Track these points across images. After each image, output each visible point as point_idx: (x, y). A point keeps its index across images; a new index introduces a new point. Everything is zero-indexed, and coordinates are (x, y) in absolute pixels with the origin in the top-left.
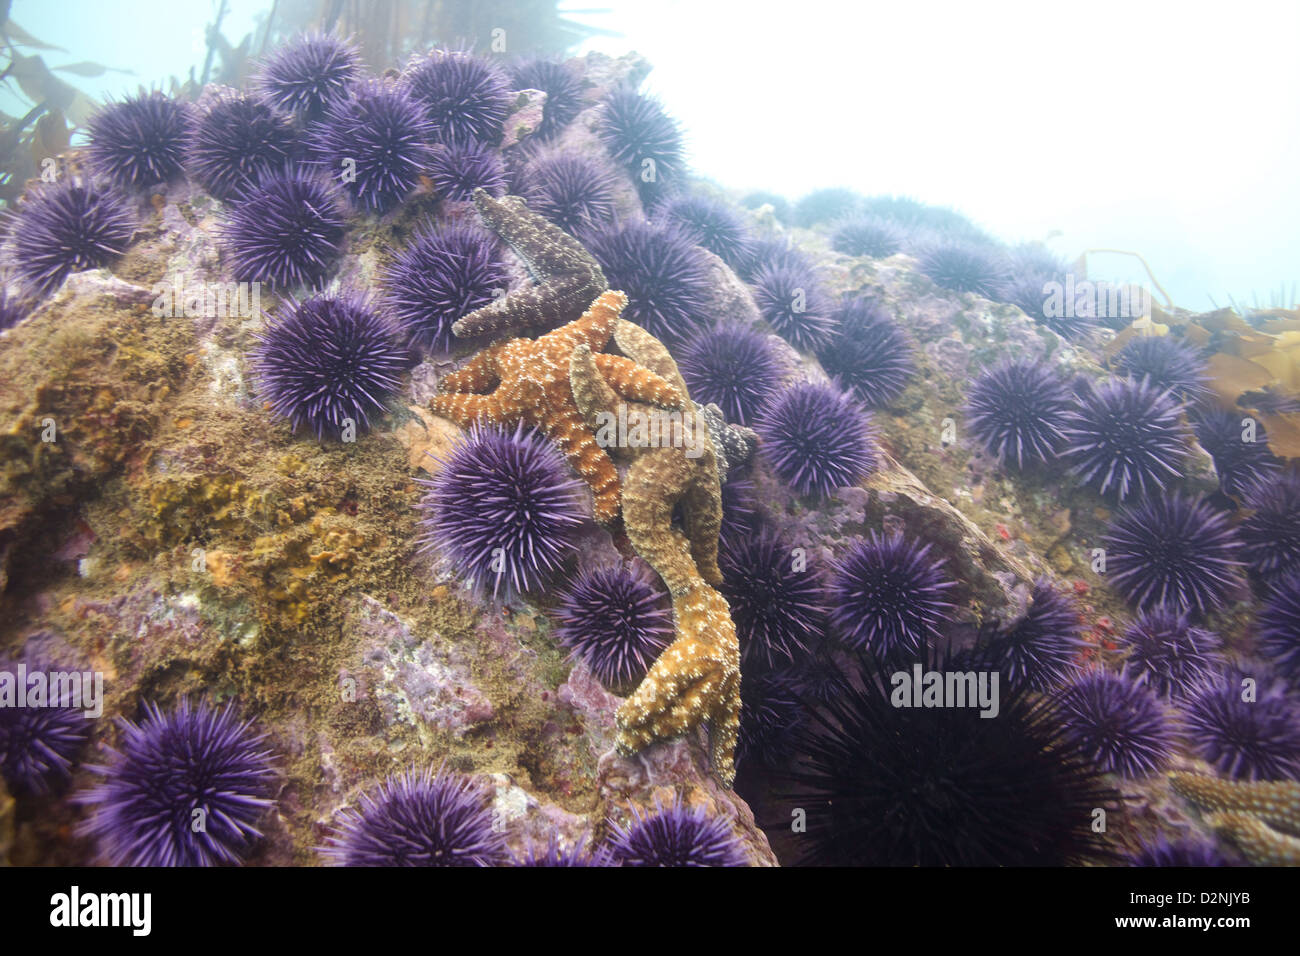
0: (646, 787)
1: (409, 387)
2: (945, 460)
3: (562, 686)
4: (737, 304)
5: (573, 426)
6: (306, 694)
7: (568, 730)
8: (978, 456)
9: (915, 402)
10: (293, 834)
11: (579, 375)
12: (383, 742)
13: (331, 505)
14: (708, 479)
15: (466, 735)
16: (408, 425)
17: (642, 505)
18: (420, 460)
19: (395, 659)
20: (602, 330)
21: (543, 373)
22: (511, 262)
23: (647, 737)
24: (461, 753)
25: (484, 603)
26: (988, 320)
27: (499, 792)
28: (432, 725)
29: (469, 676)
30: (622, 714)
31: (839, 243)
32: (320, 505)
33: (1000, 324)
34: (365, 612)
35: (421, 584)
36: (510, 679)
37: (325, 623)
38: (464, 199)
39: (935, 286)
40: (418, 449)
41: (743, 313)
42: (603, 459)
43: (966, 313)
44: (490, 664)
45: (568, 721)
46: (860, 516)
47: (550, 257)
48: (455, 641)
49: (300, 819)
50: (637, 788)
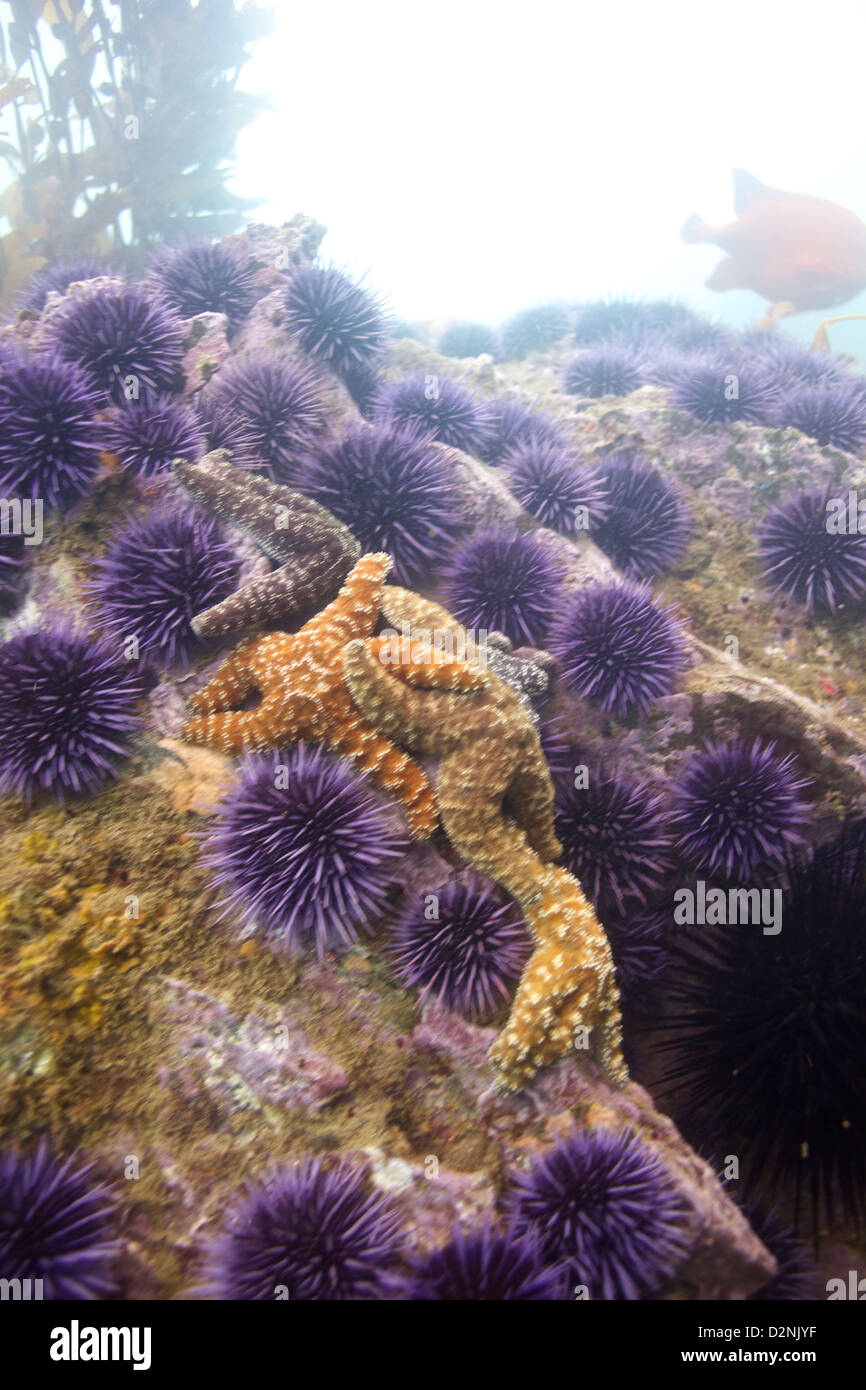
0: (538, 1120)
1: (151, 717)
2: (747, 618)
3: (417, 1028)
4: (493, 502)
5: (364, 737)
6: (126, 1104)
7: (433, 1073)
8: (783, 606)
9: (702, 559)
10: (152, 1262)
11: (360, 679)
12: (228, 1137)
13: (97, 881)
14: (533, 760)
15: (322, 1109)
16: (163, 765)
17: (467, 813)
18: (188, 802)
19: (219, 1043)
20: (368, 609)
21: (313, 682)
22: (235, 541)
23: (530, 1072)
24: (321, 1131)
25: (304, 953)
26: (764, 450)
27: (377, 1166)
28: (281, 1106)
29: (308, 1043)
30: (498, 1056)
31: (575, 385)
32: (84, 885)
33: (779, 452)
34: (170, 997)
35: (225, 946)
36: (355, 1031)
37: (126, 1019)
38: (159, 472)
39: (697, 421)
40: (181, 790)
41: (502, 512)
42: (408, 766)
43: (739, 447)
44: (328, 1020)
45: (431, 1064)
46: (686, 726)
47: (288, 534)
48: (283, 1003)
49: (156, 1244)
50: (528, 1123)
